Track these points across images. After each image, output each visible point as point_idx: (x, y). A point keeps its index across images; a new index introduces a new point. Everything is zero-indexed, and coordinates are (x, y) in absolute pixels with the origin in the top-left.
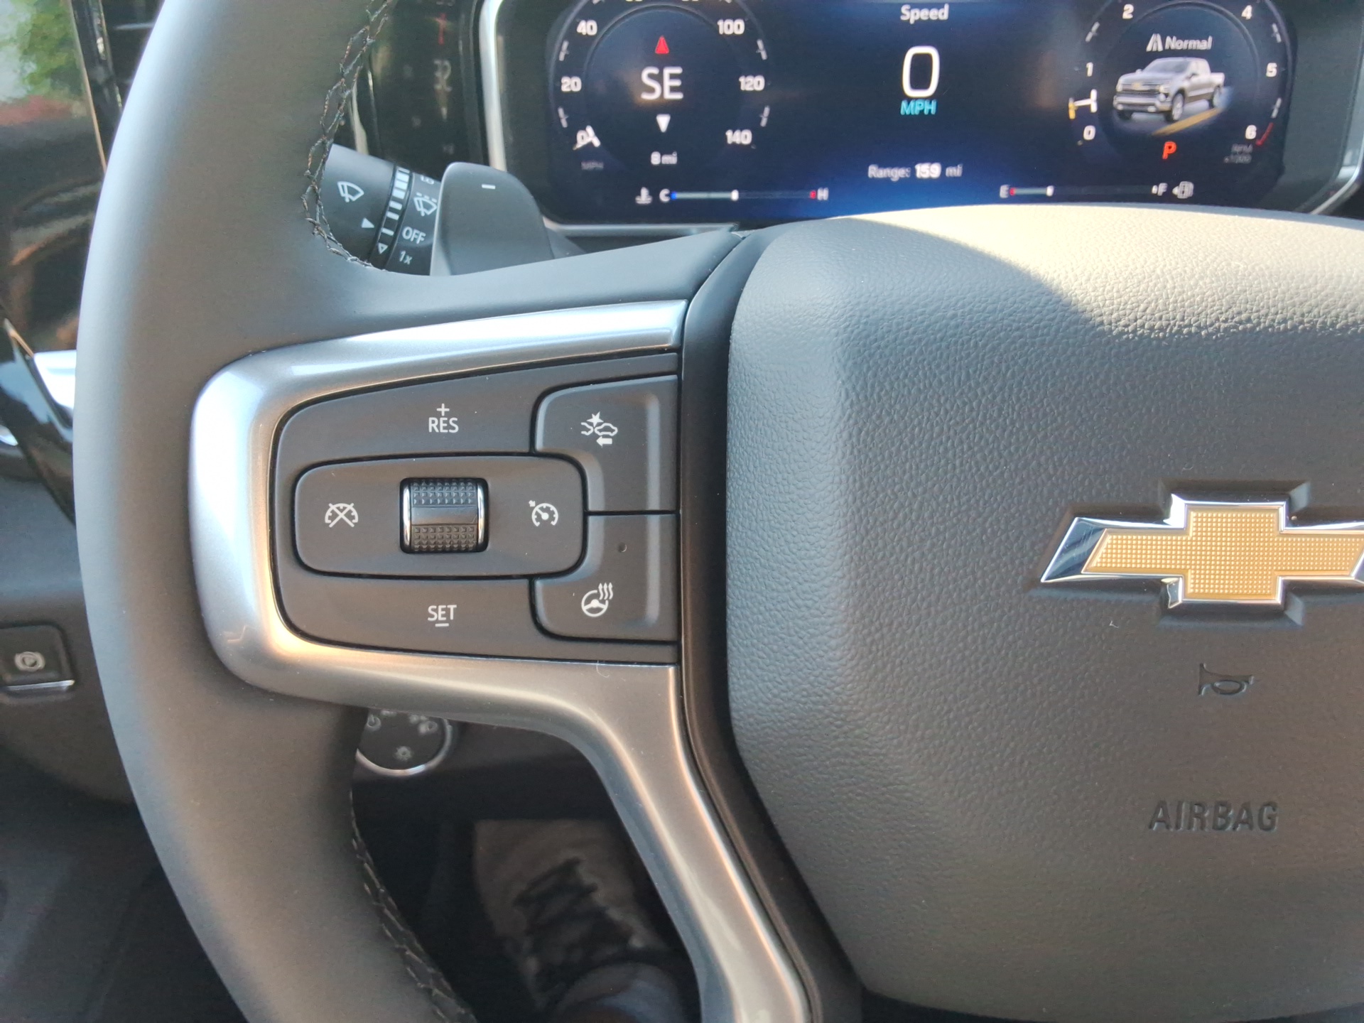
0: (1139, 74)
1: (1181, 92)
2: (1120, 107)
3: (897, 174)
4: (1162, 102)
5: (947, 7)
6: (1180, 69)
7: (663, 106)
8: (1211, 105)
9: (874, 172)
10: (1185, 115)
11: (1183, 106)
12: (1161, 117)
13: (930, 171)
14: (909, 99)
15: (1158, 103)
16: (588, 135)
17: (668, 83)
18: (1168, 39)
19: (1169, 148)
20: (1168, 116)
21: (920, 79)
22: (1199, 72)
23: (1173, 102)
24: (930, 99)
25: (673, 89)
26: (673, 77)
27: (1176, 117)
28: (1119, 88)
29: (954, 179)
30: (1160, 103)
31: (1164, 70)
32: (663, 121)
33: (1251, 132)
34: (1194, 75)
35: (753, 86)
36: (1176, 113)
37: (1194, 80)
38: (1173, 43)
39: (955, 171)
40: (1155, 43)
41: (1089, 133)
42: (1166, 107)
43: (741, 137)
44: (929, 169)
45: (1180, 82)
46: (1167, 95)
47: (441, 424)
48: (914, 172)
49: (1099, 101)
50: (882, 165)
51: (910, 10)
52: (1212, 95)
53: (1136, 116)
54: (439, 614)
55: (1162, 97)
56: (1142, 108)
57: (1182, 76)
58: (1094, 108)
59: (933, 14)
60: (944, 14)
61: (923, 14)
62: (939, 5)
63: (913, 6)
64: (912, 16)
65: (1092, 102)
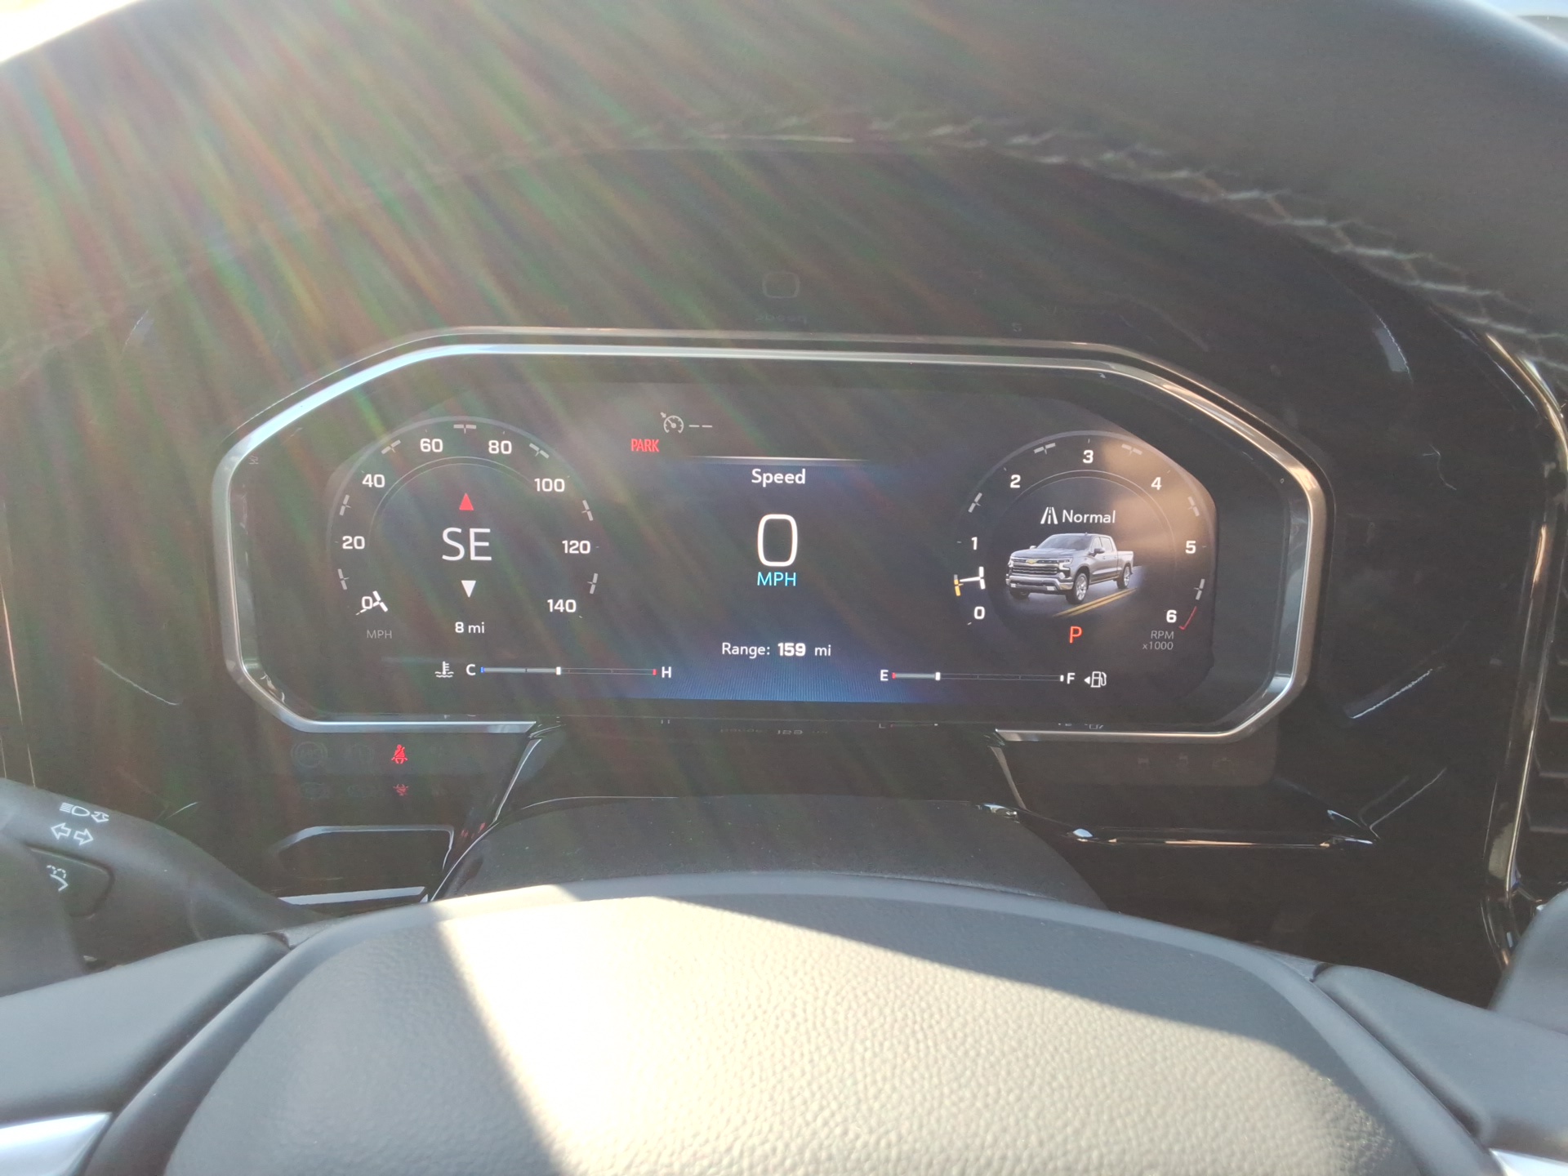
0: (1032, 550)
1: (1084, 570)
2: (1013, 585)
3: (756, 651)
4: (1061, 581)
5: (804, 470)
6: (1081, 545)
7: (467, 568)
8: (1121, 586)
9: (726, 647)
10: (1090, 596)
11: (1088, 584)
12: (1064, 597)
13: (793, 650)
14: (766, 570)
15: (1058, 583)
16: (375, 600)
17: (473, 544)
18: (1065, 512)
19: (1074, 633)
20: (1071, 597)
21: (777, 548)
22: (1103, 549)
23: (1075, 581)
24: (789, 570)
25: (480, 551)
26: (479, 537)
27: (1080, 598)
28: (1011, 564)
29: (823, 660)
30: (1060, 582)
31: (1062, 546)
32: (469, 586)
33: (1171, 616)
34: (1098, 551)
35: (578, 549)
36: (1081, 593)
37: (1098, 556)
38: (1069, 516)
39: (823, 651)
40: (1049, 516)
41: (979, 613)
42: (1067, 586)
43: (566, 606)
44: (794, 647)
45: (1081, 559)
46: (1067, 573)
48: (775, 650)
49: (988, 578)
50: (737, 641)
51: (761, 475)
52: (1123, 572)
53: (1032, 595)
55: (1062, 576)
56: (1040, 587)
57: (1085, 553)
58: (983, 586)
59: (789, 478)
60: (801, 478)
61: (778, 478)
62: (796, 470)
63: (765, 469)
64: (764, 480)
65: (980, 579)
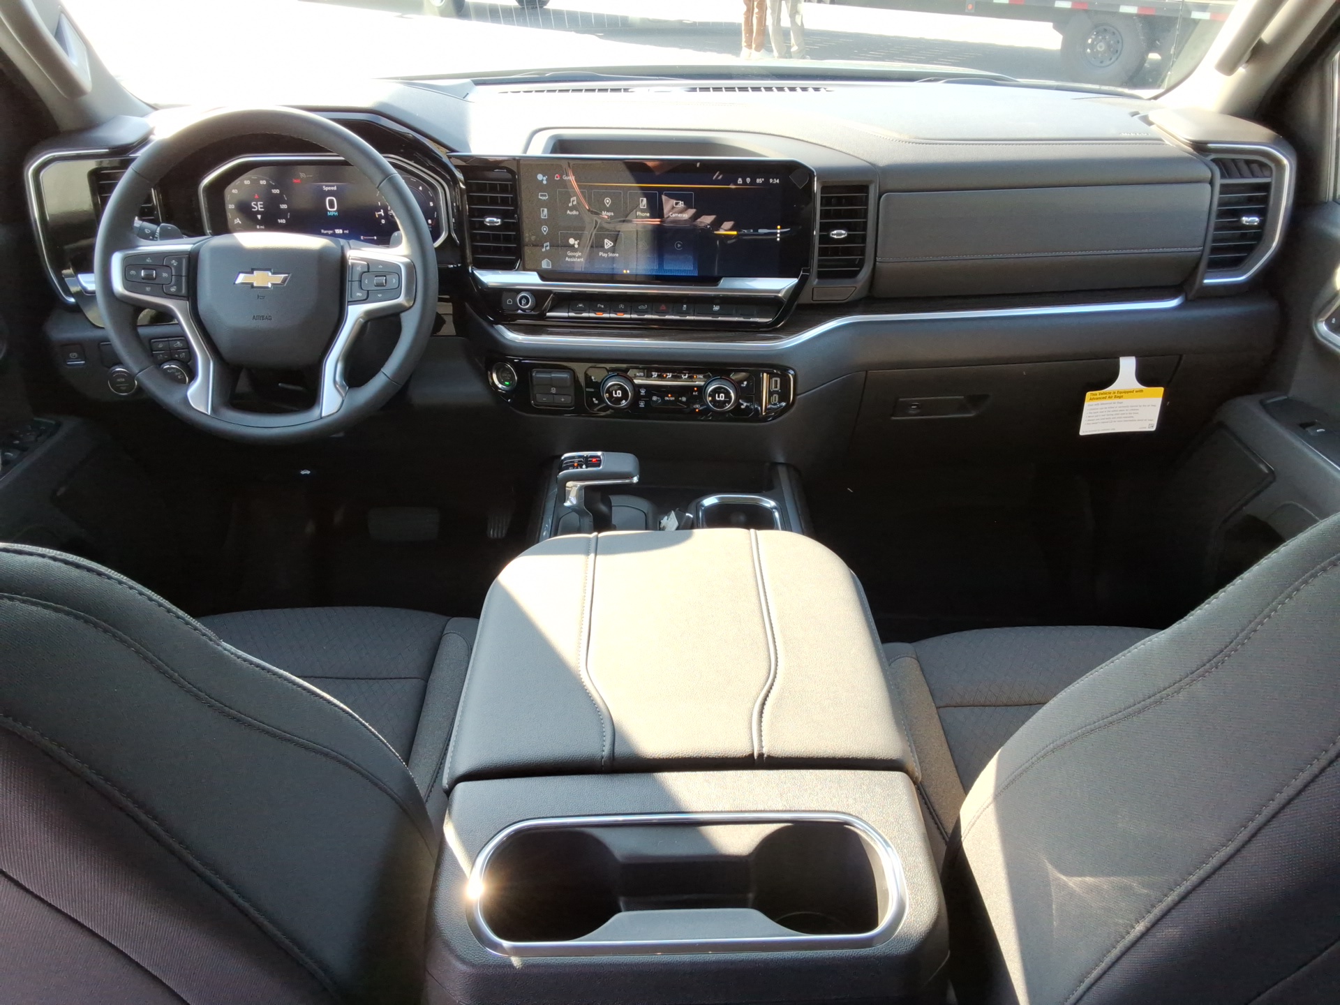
2: (389, 214)
3: (330, 232)
5: (335, 186)
7: (258, 212)
9: (322, 231)
13: (339, 231)
14: (330, 211)
16: (238, 220)
17: (259, 206)
21: (332, 205)
24: (335, 211)
25: (261, 208)
26: (260, 204)
28: (388, 209)
29: (346, 234)
32: (259, 217)
33: (430, 222)
35: (284, 207)
39: (347, 232)
41: (383, 221)
43: (284, 221)
47: (148, 261)
48: (334, 232)
49: (384, 212)
50: (325, 230)
54: (148, 289)
58: (383, 214)
59: (332, 188)
60: (335, 188)
61: (329, 188)
62: (333, 186)
63: (326, 186)
64: (326, 189)
65: (382, 213)
